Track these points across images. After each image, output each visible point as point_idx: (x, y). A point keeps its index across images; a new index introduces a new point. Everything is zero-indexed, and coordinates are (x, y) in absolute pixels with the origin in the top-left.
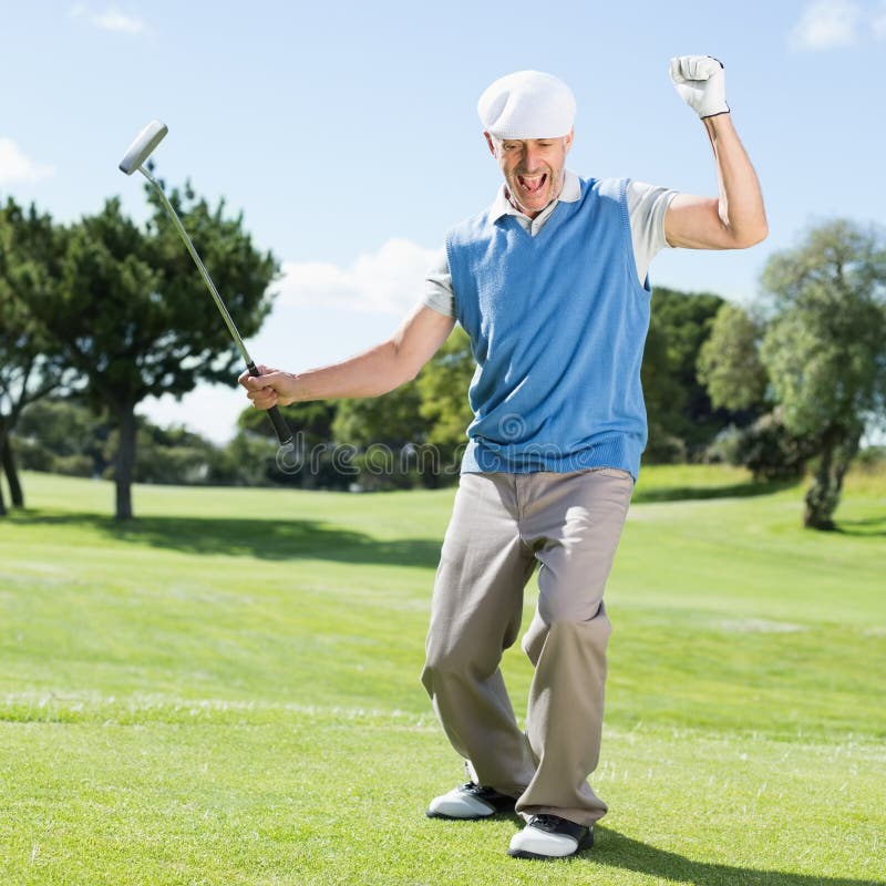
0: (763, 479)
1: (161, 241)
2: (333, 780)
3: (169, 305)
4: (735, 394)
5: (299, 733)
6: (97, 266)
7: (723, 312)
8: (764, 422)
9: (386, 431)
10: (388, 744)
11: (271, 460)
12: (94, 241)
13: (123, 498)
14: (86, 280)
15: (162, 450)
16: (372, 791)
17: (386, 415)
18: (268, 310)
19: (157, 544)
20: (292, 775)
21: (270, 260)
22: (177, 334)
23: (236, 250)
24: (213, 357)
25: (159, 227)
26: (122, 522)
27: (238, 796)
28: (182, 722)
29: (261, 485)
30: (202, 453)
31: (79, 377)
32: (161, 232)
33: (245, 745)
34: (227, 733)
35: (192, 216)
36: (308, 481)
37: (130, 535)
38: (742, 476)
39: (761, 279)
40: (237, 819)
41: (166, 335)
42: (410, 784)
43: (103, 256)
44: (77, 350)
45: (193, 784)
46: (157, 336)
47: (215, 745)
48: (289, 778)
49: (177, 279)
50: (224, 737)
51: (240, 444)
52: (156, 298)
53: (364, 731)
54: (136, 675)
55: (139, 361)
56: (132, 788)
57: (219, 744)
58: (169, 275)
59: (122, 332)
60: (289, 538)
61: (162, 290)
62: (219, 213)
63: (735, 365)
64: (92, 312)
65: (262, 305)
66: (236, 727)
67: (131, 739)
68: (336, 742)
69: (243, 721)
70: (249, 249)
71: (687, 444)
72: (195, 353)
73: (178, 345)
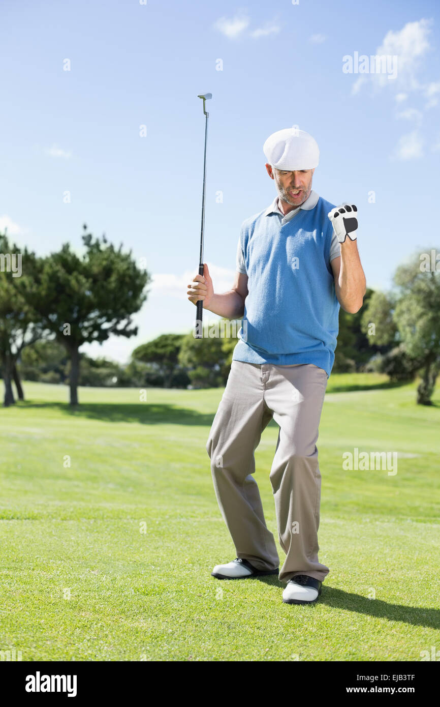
0: (395, 380)
1: (91, 265)
2: (177, 553)
3: (95, 297)
4: (381, 337)
5: (159, 524)
6: (58, 278)
7: (374, 297)
8: (395, 352)
9: (205, 359)
10: (209, 530)
11: (148, 375)
12: (57, 265)
13: (74, 394)
14: (53, 285)
15: (94, 370)
16: (199, 560)
17: (206, 351)
18: (145, 299)
19: (90, 417)
20: (155, 551)
21: (145, 274)
22: (99, 311)
23: (128, 269)
24: (118, 322)
25: (90, 258)
26: (73, 407)
27: (123, 565)
28: (95, 518)
29: (144, 386)
30: (113, 371)
31: (51, 334)
32: (91, 260)
33: (129, 532)
34: (120, 524)
35: (106, 252)
36: (167, 384)
37: (77, 413)
38: (384, 378)
39: (393, 279)
40: (122, 580)
41: (94, 312)
42: (220, 555)
43: (62, 273)
44: (49, 321)
45: (99, 557)
46: (89, 312)
47: (113, 532)
48: (153, 552)
49: (99, 284)
50: (118, 527)
51: (132, 366)
52: (88, 293)
53: (195, 522)
54: (78, 486)
55: (80, 325)
56: (64, 561)
57: (115, 532)
58: (95, 281)
59: (71, 311)
60: (157, 413)
61: (91, 289)
62: (120, 251)
63: (381, 322)
64: (56, 301)
65: (142, 296)
66: (125, 521)
67: (66, 529)
68: (180, 529)
69: (129, 517)
70: (135, 268)
71: (356, 363)
72: (109, 320)
73: (100, 317)
